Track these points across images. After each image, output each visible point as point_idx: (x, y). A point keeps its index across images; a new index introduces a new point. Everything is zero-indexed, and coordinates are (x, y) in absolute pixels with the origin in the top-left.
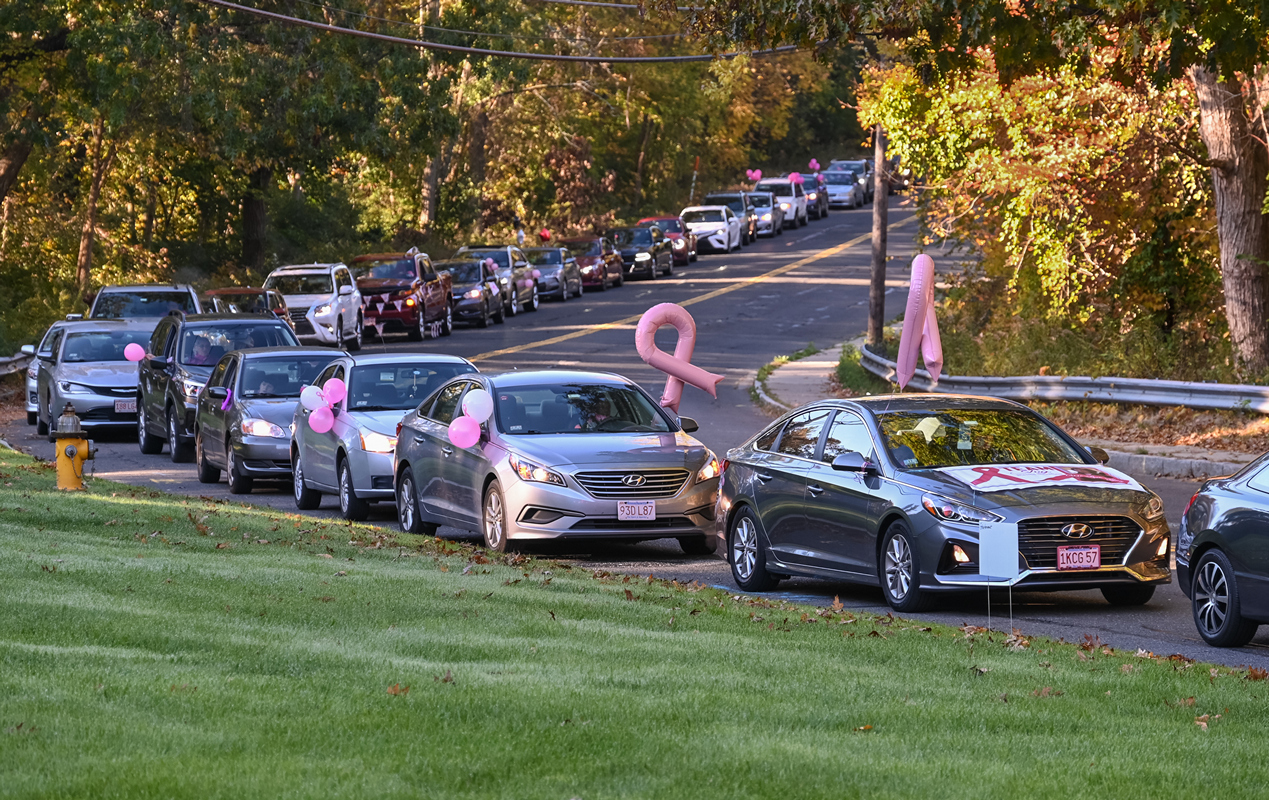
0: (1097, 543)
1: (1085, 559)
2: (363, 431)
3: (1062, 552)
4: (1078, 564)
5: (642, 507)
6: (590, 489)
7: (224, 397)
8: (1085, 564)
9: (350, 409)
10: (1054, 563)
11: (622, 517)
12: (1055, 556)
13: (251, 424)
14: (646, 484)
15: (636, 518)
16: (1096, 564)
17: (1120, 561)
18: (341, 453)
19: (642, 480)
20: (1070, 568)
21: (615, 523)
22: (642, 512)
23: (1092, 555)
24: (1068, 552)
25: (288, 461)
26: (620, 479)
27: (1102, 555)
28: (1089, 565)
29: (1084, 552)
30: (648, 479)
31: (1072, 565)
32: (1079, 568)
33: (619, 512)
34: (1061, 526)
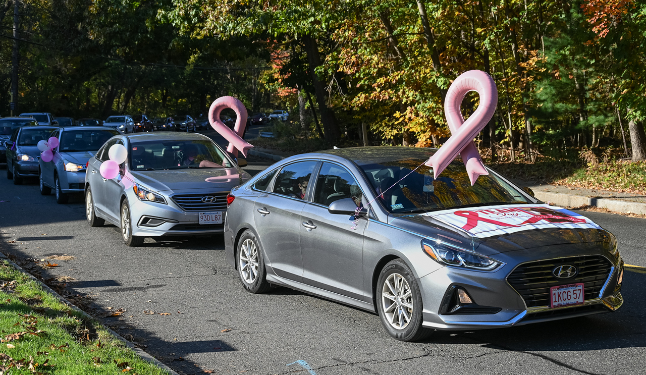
0: (581, 281)
1: (573, 296)
2: (65, 161)
3: (555, 291)
4: (567, 302)
5: (214, 216)
6: (181, 205)
7: (12, 145)
8: (573, 301)
9: (60, 151)
10: (548, 303)
11: (202, 222)
12: (549, 296)
13: (21, 156)
14: (216, 202)
15: (210, 222)
16: (581, 300)
17: (597, 295)
18: (56, 172)
19: (214, 199)
20: (561, 305)
21: (197, 226)
22: (214, 219)
23: (578, 292)
24: (559, 291)
25: (37, 171)
26: (200, 199)
27: (585, 292)
28: (576, 301)
29: (572, 290)
30: (217, 198)
31: (562, 303)
32: (568, 305)
33: (200, 219)
34: (552, 268)
